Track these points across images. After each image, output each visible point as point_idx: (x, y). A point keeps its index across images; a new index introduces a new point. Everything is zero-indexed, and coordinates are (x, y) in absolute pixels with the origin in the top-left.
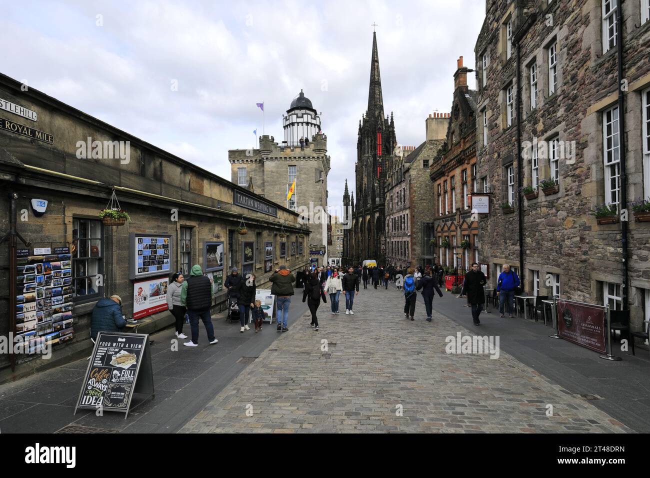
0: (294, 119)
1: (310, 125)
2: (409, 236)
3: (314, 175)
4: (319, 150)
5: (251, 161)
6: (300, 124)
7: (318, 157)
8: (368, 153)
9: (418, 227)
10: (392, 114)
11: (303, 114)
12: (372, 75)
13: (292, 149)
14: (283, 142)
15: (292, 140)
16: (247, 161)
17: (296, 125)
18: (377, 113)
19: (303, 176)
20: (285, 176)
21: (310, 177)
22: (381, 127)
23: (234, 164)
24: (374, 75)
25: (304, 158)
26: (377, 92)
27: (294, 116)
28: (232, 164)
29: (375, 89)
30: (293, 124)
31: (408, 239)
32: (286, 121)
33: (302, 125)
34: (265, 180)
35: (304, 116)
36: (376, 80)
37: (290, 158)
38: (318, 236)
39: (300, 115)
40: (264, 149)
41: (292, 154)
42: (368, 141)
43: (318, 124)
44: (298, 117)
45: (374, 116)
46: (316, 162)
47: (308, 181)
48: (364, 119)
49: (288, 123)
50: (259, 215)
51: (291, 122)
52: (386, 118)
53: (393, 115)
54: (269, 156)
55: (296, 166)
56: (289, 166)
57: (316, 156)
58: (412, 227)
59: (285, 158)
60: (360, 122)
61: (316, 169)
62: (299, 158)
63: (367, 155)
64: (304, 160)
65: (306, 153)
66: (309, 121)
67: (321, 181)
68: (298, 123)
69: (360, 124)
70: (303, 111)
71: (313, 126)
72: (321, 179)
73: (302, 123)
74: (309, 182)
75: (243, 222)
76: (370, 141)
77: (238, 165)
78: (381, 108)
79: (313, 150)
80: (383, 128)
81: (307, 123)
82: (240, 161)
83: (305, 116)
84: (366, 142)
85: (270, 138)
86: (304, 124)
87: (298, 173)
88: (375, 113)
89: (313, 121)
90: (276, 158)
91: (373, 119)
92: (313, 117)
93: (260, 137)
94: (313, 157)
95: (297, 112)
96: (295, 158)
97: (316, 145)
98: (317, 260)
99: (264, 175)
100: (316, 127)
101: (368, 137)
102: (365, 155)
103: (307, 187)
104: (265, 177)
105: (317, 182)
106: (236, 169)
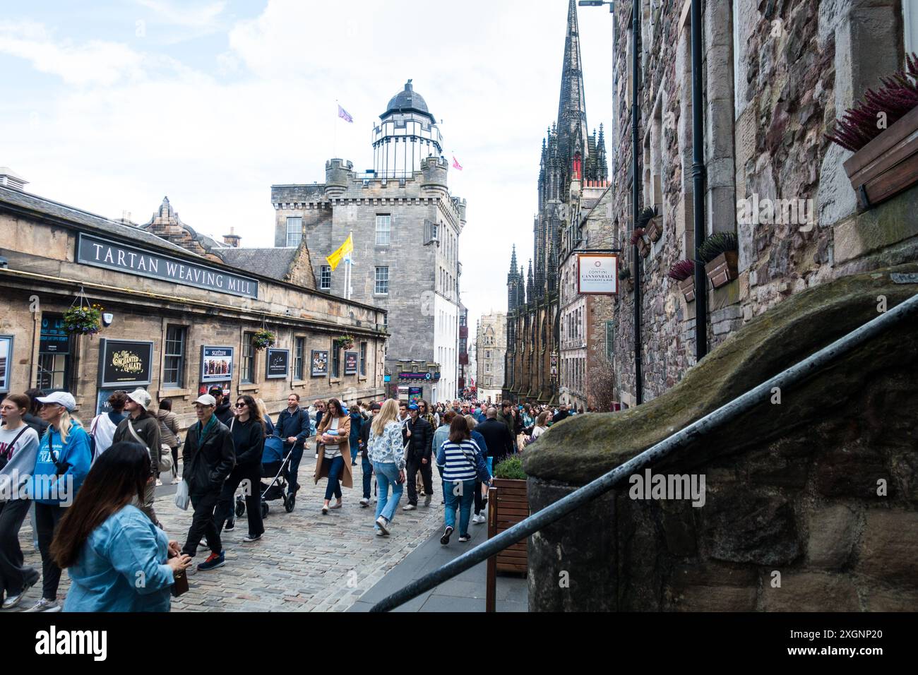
0: (390, 129)
1: (418, 140)
2: (583, 348)
3: (421, 231)
4: (432, 186)
5: (311, 204)
6: (401, 139)
7: (430, 200)
8: (555, 196)
9: (602, 331)
10: (601, 128)
11: (405, 122)
12: (567, 59)
13: (384, 183)
14: (368, 172)
15: (385, 168)
16: (304, 204)
17: (393, 140)
18: (573, 126)
19: (402, 233)
20: (369, 232)
21: (414, 235)
22: (580, 150)
23: (281, 210)
24: (570, 59)
25: (405, 200)
26: (574, 87)
27: (390, 126)
28: (277, 210)
29: (570, 83)
30: (388, 139)
31: (583, 355)
32: (377, 133)
33: (405, 141)
34: (333, 239)
35: (408, 124)
36: (573, 67)
37: (379, 200)
38: (426, 346)
39: (401, 123)
40: (333, 184)
41: (383, 194)
42: (555, 176)
43: (434, 138)
44: (397, 127)
45: (567, 131)
46: (426, 208)
47: (411, 242)
48: (549, 136)
49: (379, 137)
50: (179, 289)
51: (384, 136)
52: (591, 134)
53: (603, 130)
54: (342, 197)
55: (389, 214)
56: (378, 214)
57: (426, 196)
58: (590, 331)
59: (371, 200)
60: (544, 142)
61: (426, 221)
62: (396, 199)
63: (553, 201)
64: (405, 204)
65: (407, 192)
66: (417, 134)
67: (435, 243)
68: (397, 138)
69: (544, 146)
70: (408, 116)
71: (425, 142)
72: (434, 239)
73: (404, 137)
74: (412, 244)
75: (84, 298)
76: (558, 176)
77: (286, 212)
78: (582, 116)
79: (422, 186)
80: (583, 151)
81: (413, 138)
82: (292, 204)
83: (410, 125)
84: (552, 177)
85: (345, 164)
86: (408, 139)
87: (393, 228)
88: (569, 125)
89: (426, 135)
90: (354, 200)
91: (566, 136)
92: (425, 126)
93: (328, 162)
94: (422, 199)
95: (396, 116)
96: (388, 200)
97: (427, 177)
98: (420, 391)
99: (331, 231)
100: (431, 144)
101: (555, 168)
102: (550, 201)
103: (409, 253)
104: (333, 233)
105: (427, 244)
106: (283, 219)
